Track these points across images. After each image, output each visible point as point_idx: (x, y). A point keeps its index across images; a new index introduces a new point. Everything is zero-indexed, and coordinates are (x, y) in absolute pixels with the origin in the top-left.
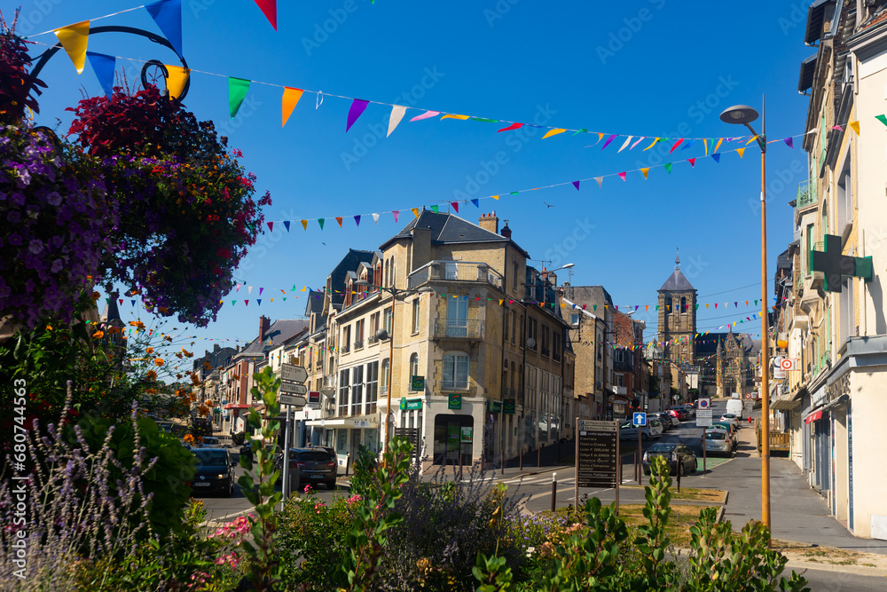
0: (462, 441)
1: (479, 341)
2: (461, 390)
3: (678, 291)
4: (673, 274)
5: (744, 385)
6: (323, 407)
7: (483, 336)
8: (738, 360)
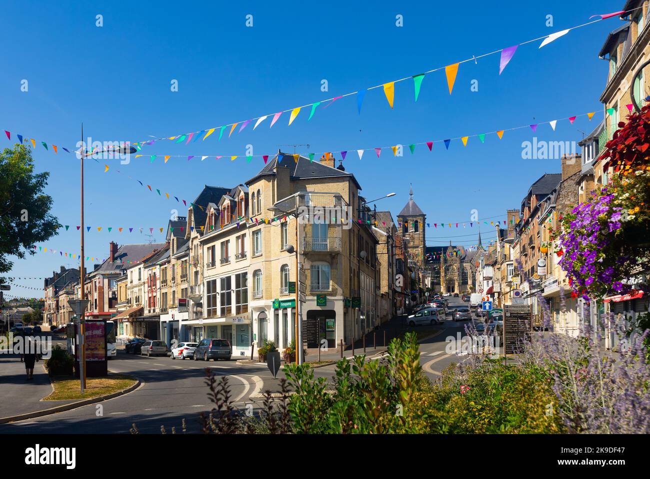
0: (327, 330)
1: (338, 254)
2: (325, 291)
3: (412, 216)
4: (408, 204)
5: (461, 284)
6: (191, 310)
7: (341, 250)
8: (455, 266)
